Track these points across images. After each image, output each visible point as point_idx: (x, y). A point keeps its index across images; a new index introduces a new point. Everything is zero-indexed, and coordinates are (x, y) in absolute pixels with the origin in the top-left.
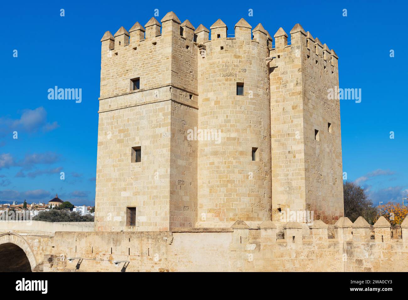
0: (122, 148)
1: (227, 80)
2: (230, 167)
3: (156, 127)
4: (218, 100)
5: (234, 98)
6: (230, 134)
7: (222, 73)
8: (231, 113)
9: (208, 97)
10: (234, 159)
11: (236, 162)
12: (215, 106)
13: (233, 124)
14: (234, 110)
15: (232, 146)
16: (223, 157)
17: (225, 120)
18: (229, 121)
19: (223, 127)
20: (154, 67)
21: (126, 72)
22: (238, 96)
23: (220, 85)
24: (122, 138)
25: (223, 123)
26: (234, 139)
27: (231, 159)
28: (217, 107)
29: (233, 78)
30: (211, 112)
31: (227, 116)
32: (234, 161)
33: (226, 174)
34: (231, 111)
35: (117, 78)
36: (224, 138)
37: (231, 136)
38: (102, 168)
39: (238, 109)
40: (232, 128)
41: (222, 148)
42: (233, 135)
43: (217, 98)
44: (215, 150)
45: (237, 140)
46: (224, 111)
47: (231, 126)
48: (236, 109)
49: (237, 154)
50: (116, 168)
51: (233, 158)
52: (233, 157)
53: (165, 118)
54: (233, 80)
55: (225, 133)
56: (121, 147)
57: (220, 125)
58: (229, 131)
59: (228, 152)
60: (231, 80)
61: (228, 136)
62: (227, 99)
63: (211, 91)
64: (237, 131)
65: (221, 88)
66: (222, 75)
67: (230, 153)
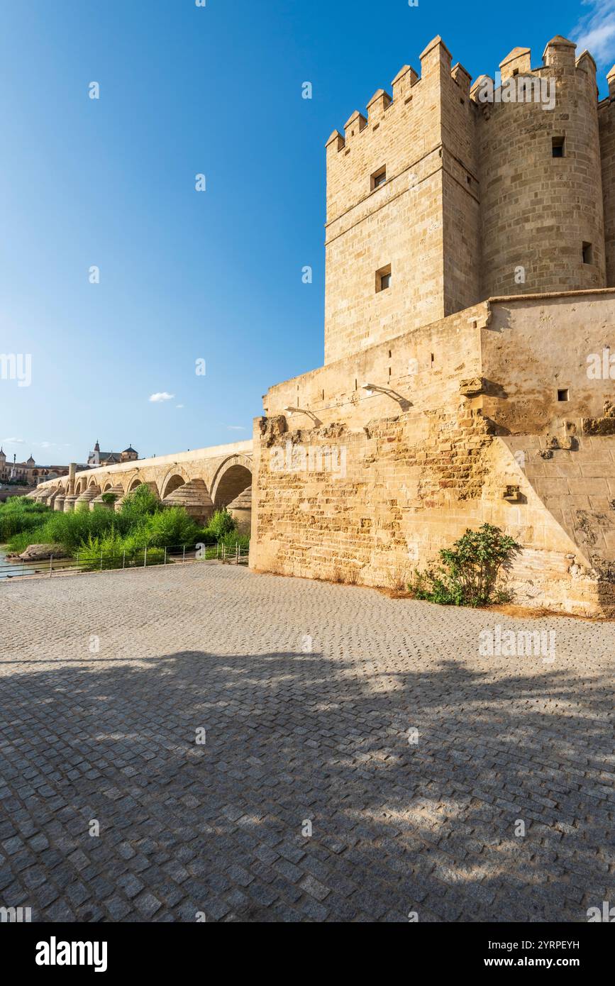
0: (362, 278)
1: (533, 137)
2: (545, 275)
3: (417, 223)
4: (519, 173)
5: (549, 163)
6: (542, 222)
7: (523, 128)
8: (543, 189)
9: (499, 175)
10: (551, 262)
11: (555, 265)
12: (513, 184)
13: (548, 204)
14: (549, 182)
15: (547, 241)
16: (530, 261)
17: (532, 202)
18: (540, 201)
19: (530, 213)
20: (409, 136)
21: (364, 168)
22: (556, 159)
23: (520, 148)
24: (360, 264)
25: (529, 207)
26: (550, 229)
27: (546, 262)
28: (516, 184)
29: (545, 132)
30: (505, 197)
31: (536, 195)
32: (552, 265)
33: (536, 287)
34: (543, 185)
35: (350, 184)
36: (532, 230)
37: (544, 225)
38: (333, 317)
39: (556, 179)
40: (545, 212)
41: (529, 247)
42: (549, 222)
43: (516, 170)
44: (515, 253)
45: (555, 230)
46: (530, 187)
47: (545, 208)
48: (553, 179)
49: (556, 252)
50: (352, 311)
51: (548, 260)
52: (549, 258)
53: (431, 203)
54: (546, 133)
55: (532, 221)
56: (360, 278)
57: (523, 211)
58: (540, 217)
59: (539, 251)
60: (542, 135)
61: (539, 226)
62: (535, 167)
63: (504, 164)
64: (555, 215)
65: (523, 153)
66: (523, 132)
67: (542, 253)
